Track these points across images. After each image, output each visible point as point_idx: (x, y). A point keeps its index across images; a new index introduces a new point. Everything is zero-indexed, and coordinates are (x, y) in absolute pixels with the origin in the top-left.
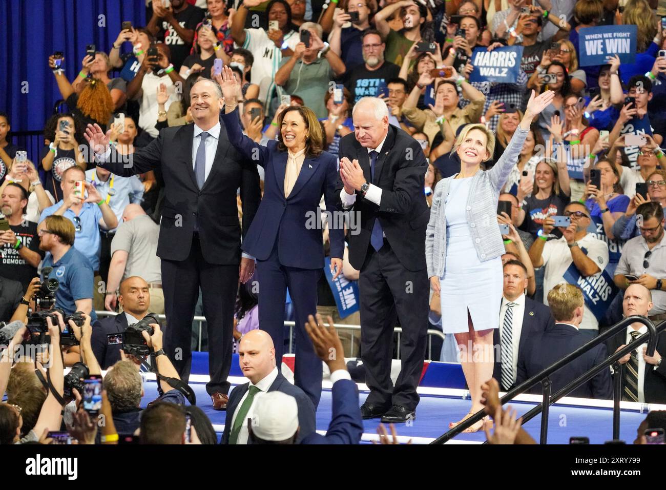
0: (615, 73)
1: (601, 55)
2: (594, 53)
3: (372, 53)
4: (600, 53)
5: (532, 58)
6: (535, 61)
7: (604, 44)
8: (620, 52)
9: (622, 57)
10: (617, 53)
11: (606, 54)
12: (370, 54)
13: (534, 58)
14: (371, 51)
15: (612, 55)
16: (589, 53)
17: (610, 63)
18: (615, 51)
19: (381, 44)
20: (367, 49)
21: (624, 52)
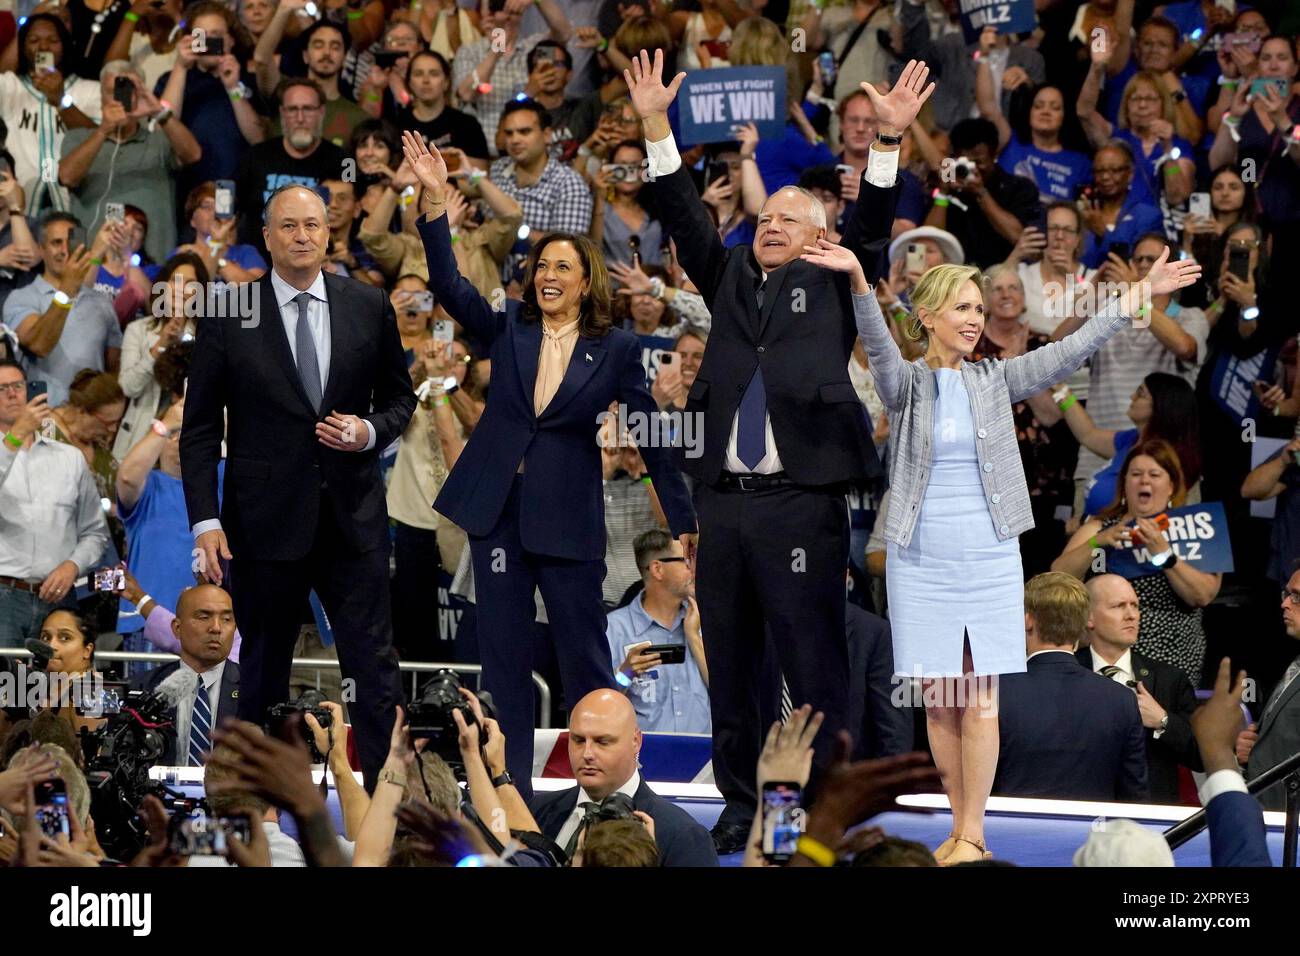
0: (749, 157)
1: (721, 123)
2: (708, 119)
3: (301, 123)
4: (720, 118)
5: (559, 133)
6: (564, 138)
7: (726, 101)
8: (756, 116)
9: (762, 126)
10: (752, 119)
11: (730, 121)
12: (296, 125)
13: (563, 133)
14: (300, 119)
15: (742, 122)
16: (698, 120)
17: (740, 139)
18: (747, 116)
19: (319, 108)
20: (292, 114)
21: (763, 117)
